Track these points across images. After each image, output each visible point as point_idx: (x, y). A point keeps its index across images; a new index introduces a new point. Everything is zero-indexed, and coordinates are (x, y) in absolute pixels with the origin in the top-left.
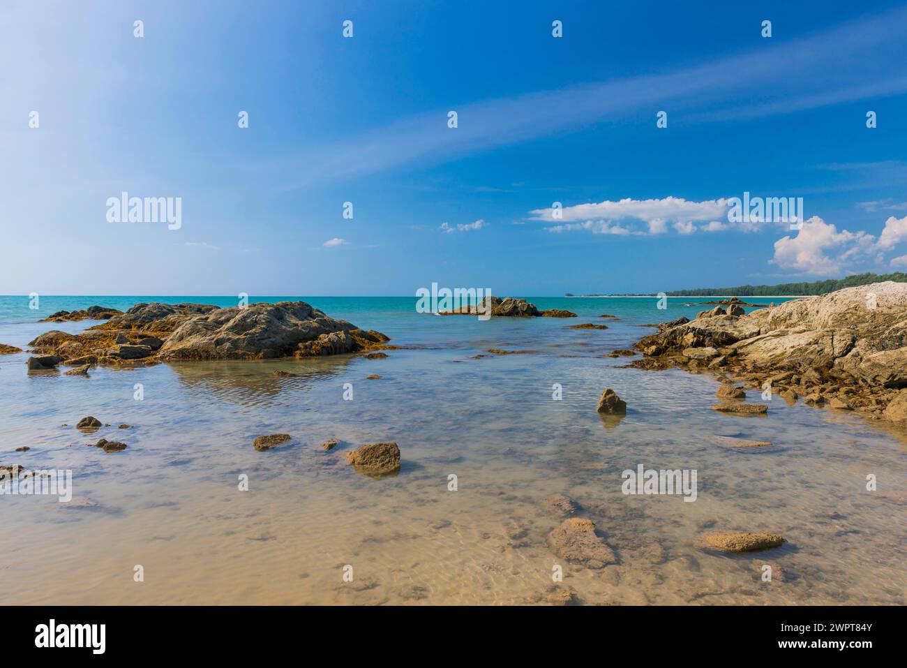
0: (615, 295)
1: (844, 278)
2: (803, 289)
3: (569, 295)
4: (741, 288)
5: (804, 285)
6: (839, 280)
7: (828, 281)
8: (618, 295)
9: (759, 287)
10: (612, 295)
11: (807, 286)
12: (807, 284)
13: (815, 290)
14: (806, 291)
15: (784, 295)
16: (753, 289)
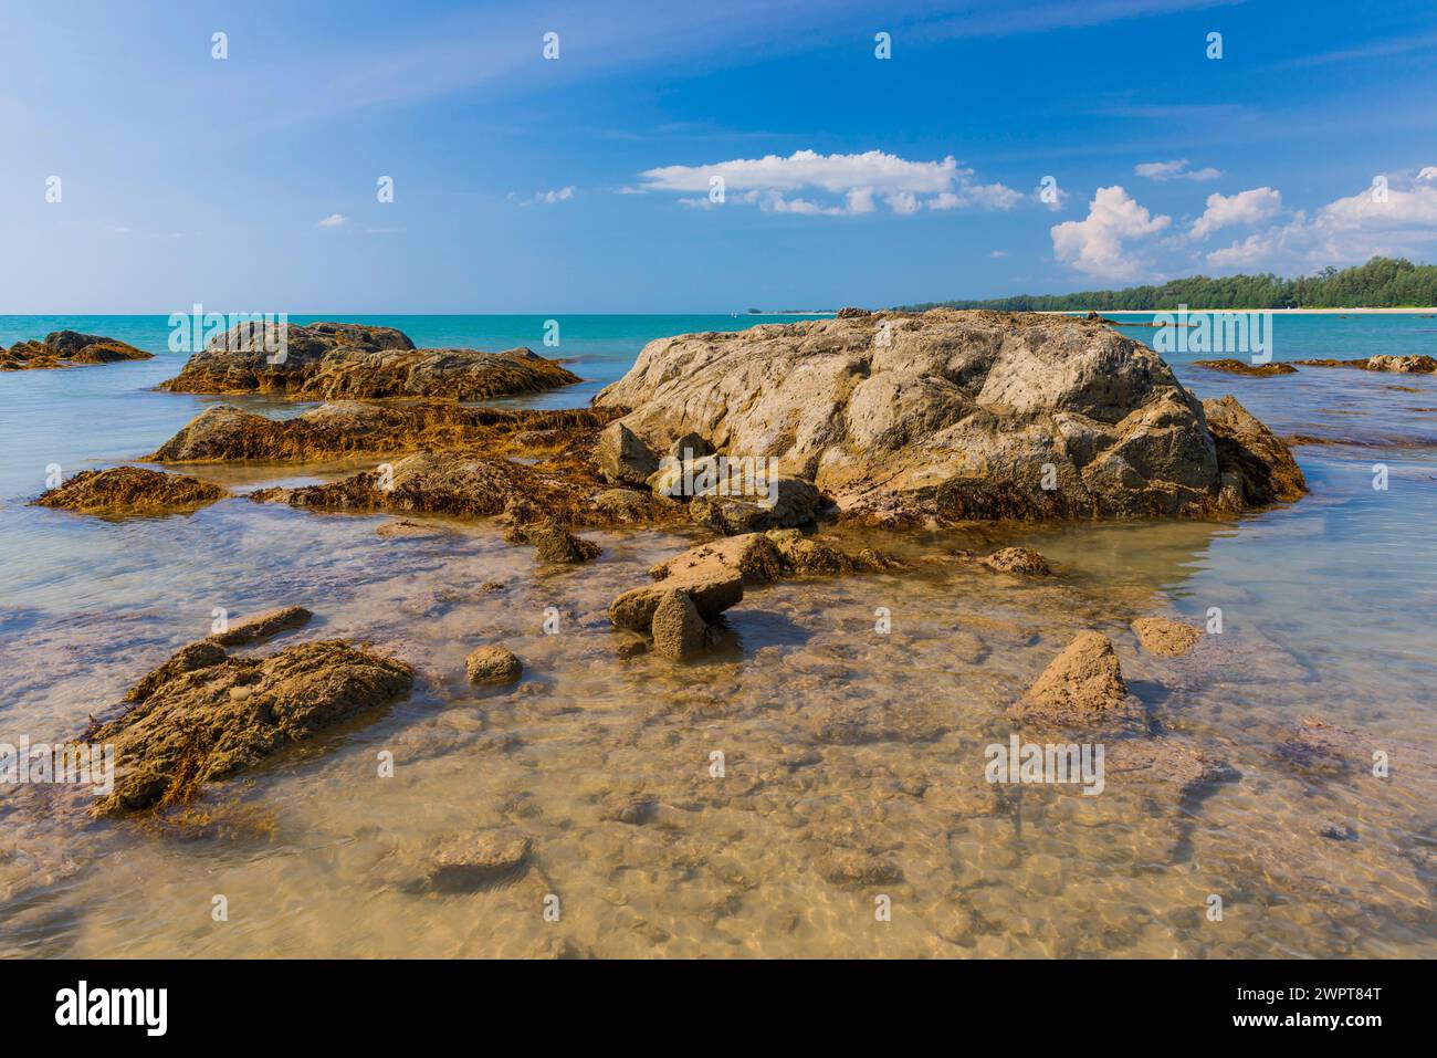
0: (826, 311)
1: (1165, 284)
2: (1105, 300)
3: (753, 311)
4: (1015, 299)
5: (1106, 295)
6: (1156, 286)
7: (1142, 288)
8: (831, 311)
9: (1040, 298)
10: (820, 311)
11: (1111, 296)
12: (1110, 292)
13: (1122, 303)
14: (1109, 303)
15: (1078, 310)
16: (1032, 300)
